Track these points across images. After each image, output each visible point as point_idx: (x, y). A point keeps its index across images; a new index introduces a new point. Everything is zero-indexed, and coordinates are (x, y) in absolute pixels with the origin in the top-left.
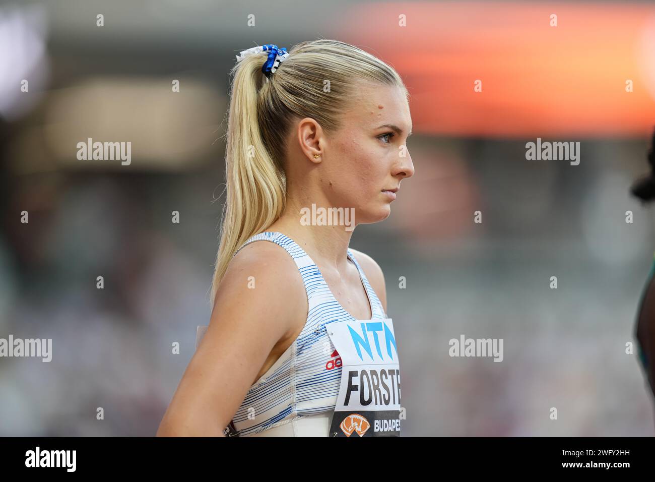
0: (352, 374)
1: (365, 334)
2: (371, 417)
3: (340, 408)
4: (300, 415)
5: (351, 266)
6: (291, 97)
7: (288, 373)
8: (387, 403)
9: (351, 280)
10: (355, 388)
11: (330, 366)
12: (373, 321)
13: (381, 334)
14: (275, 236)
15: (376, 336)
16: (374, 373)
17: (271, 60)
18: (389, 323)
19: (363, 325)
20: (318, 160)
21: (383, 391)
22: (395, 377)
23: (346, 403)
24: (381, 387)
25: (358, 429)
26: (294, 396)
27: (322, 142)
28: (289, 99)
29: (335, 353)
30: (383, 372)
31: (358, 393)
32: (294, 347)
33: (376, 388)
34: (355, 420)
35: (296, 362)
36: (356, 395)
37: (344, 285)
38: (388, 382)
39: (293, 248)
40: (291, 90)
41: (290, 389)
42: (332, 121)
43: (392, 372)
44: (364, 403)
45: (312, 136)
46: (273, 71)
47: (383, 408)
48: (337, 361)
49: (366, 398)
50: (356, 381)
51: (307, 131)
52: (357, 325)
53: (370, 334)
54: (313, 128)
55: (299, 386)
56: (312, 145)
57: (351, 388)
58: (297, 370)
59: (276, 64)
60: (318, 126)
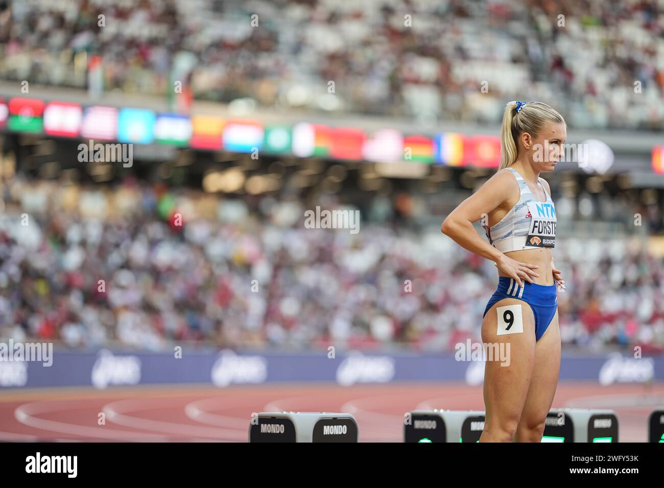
0: (536, 222)
1: (543, 208)
2: (542, 238)
3: (530, 234)
4: (516, 234)
5: (539, 184)
6: (522, 123)
7: (512, 218)
8: (549, 233)
9: (539, 189)
10: (537, 227)
11: (527, 216)
12: (546, 203)
13: (549, 209)
14: (511, 169)
15: (547, 209)
16: (544, 222)
17: (518, 107)
18: (553, 204)
19: (542, 204)
20: (529, 148)
21: (548, 229)
22: (554, 224)
23: (533, 232)
24: (547, 227)
25: (537, 242)
26: (514, 227)
27: (530, 142)
28: (521, 124)
29: (529, 212)
30: (548, 222)
31: (538, 228)
32: (514, 208)
33: (545, 228)
34: (536, 239)
35: (514, 214)
36: (536, 229)
37: (536, 190)
38: (550, 226)
39: (516, 174)
40: (522, 121)
41: (512, 225)
42: (535, 135)
43: (552, 223)
44: (539, 233)
45: (527, 140)
46: (518, 111)
47: (548, 235)
48: (530, 216)
49: (540, 231)
50: (537, 224)
51: (526, 137)
52: (539, 204)
53: (545, 208)
54: (528, 136)
55: (515, 224)
56: (527, 143)
57: (535, 227)
58: (514, 217)
59: (520, 109)
60: (530, 136)
